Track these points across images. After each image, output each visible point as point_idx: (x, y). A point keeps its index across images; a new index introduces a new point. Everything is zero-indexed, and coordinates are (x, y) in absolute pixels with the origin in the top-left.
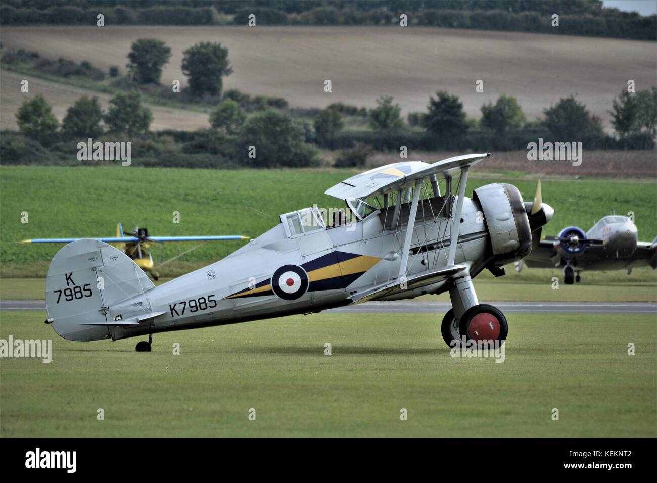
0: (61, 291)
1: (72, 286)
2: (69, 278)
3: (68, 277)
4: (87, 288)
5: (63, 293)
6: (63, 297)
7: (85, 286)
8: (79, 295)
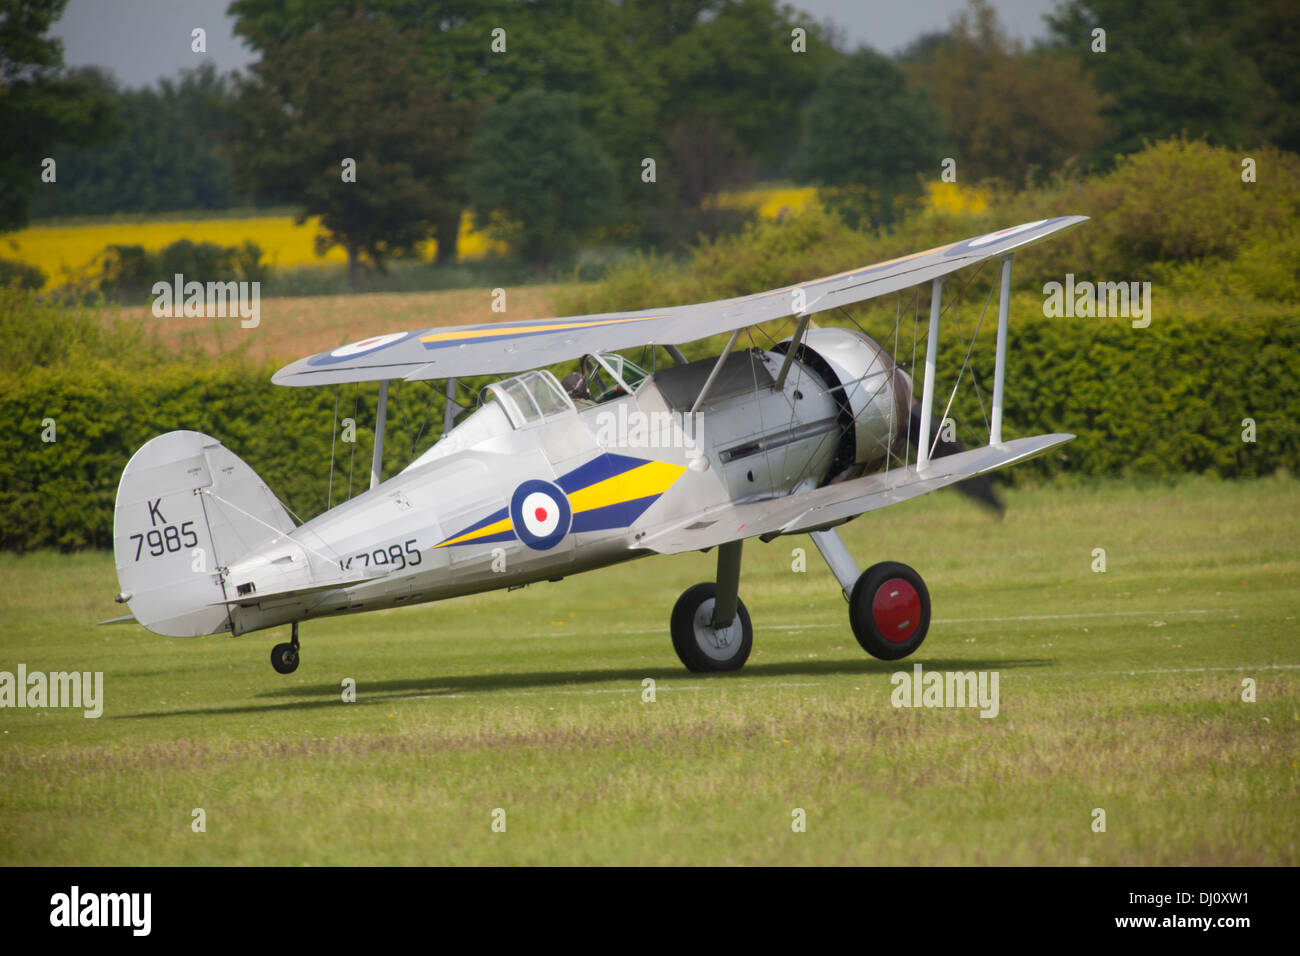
0: (141, 536)
1: (161, 527)
2: (155, 509)
3: (153, 507)
4: (187, 529)
5: (145, 540)
6: (146, 548)
7: (184, 525)
8: (173, 544)
